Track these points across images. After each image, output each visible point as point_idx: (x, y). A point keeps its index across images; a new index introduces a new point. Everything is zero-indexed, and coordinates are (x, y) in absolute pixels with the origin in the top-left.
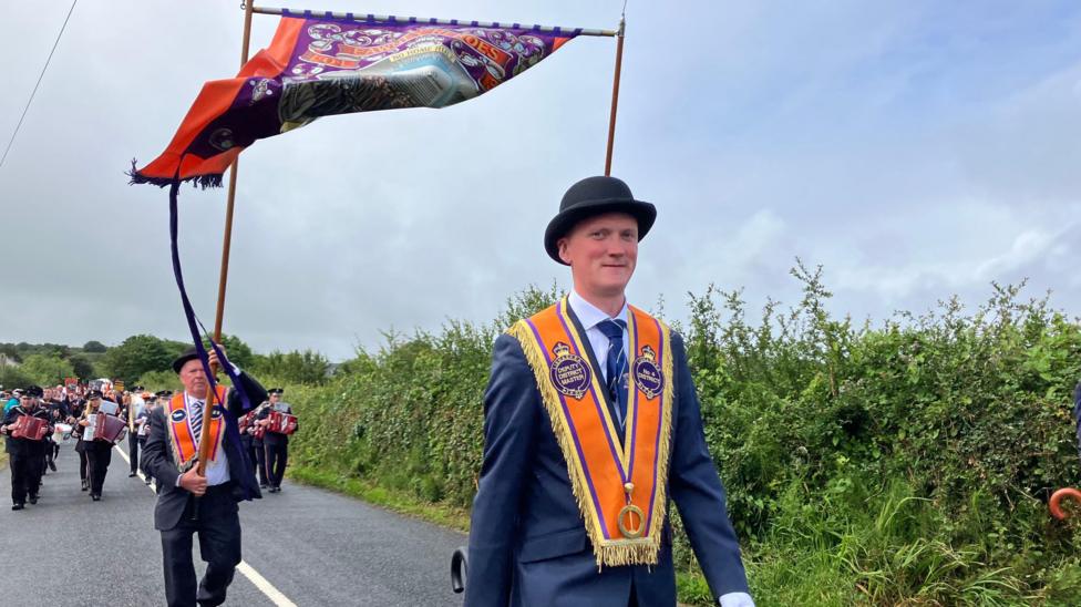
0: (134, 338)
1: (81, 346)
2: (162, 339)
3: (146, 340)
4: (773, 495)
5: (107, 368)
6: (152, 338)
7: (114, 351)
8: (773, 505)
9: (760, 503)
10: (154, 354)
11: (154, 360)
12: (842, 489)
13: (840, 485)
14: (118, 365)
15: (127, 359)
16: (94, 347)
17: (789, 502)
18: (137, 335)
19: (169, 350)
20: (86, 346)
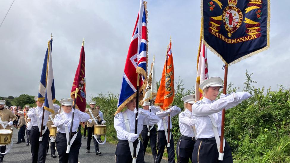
0: (22, 95)
1: (7, 97)
2: (30, 95)
3: (26, 96)
4: (239, 140)
5: (15, 103)
6: (27, 95)
7: (17, 99)
8: (240, 143)
9: (236, 142)
10: (28, 99)
11: (28, 101)
12: (264, 139)
13: (262, 137)
14: (18, 102)
15: (20, 100)
16: (11, 98)
17: (246, 142)
18: (23, 94)
19: (32, 98)
20: (9, 97)
